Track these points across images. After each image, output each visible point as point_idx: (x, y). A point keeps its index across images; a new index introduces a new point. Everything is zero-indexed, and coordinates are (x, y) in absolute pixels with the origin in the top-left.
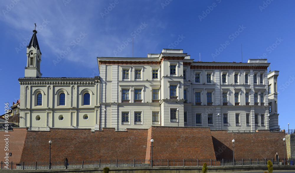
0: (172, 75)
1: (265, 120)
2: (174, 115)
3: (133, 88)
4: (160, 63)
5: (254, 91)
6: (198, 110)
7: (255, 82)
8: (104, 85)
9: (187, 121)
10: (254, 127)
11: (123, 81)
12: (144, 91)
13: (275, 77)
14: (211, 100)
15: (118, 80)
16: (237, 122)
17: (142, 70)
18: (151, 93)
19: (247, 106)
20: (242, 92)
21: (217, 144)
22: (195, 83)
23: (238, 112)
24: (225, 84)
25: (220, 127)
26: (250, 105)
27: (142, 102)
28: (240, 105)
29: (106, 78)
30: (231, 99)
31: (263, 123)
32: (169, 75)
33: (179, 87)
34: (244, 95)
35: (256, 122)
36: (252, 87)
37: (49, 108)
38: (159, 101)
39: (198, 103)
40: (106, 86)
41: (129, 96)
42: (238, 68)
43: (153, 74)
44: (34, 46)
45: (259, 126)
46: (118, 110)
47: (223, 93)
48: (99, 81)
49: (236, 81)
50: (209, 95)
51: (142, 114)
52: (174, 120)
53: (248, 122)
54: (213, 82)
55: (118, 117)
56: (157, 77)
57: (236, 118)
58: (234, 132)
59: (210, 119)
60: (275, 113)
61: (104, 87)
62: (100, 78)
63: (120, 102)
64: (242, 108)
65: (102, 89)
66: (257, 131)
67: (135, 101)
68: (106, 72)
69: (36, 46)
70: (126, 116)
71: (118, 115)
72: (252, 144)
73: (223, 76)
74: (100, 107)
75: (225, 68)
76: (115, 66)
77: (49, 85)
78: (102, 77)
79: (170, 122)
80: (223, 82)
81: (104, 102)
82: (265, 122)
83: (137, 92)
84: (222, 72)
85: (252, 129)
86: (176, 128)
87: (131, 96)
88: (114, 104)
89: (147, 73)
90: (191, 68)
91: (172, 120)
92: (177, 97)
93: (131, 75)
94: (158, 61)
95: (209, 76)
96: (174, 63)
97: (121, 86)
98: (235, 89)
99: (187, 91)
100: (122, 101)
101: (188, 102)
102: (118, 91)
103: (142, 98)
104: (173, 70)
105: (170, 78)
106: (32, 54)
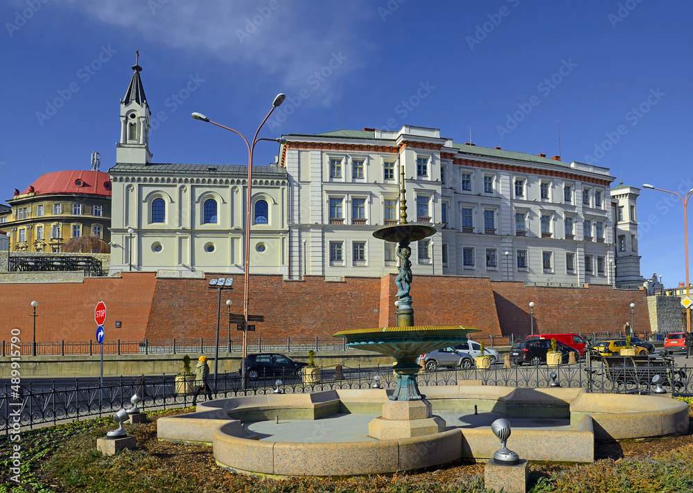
0: (420, 178)
1: (605, 267)
2: (424, 250)
3: (350, 195)
4: (398, 149)
5: (583, 217)
6: (468, 241)
7: (586, 202)
8: (296, 189)
9: (446, 262)
10: (584, 277)
11: (331, 182)
12: (370, 202)
13: (633, 197)
14: (493, 224)
15: (322, 180)
16: (547, 266)
17: (365, 162)
18: (382, 207)
19: (569, 240)
20: (557, 217)
21: (503, 306)
22: (462, 191)
23: (547, 249)
24: (521, 198)
25: (510, 274)
26: (575, 239)
27: (367, 223)
28: (552, 237)
29: (299, 177)
30: (533, 226)
31: (601, 271)
32: (415, 178)
33: (434, 201)
34: (562, 223)
35: (588, 268)
36: (579, 211)
37: (184, 229)
38: (396, 222)
39: (468, 229)
40: (299, 191)
41: (341, 210)
42: (549, 173)
43: (386, 171)
44: (138, 101)
45: (594, 276)
46: (323, 237)
47: (517, 214)
48: (286, 181)
49: (544, 195)
50: (489, 215)
51: (366, 247)
52: (424, 260)
53: (570, 268)
54: (497, 193)
55: (323, 251)
56: (392, 177)
57: (544, 260)
58: (537, 285)
59: (490, 258)
60: (633, 254)
61: (296, 194)
62: (288, 177)
63: (326, 222)
64: (557, 243)
65: (293, 196)
66: (586, 286)
67: (353, 221)
68: (299, 163)
69: (143, 102)
70: (337, 249)
71: (323, 247)
72: (576, 307)
73: (516, 183)
74: (289, 231)
75: (521, 170)
76: (316, 153)
77: (181, 184)
78: (291, 174)
79: (417, 263)
80: (517, 194)
81: (296, 222)
82: (605, 270)
83: (357, 203)
84: (515, 177)
85: (579, 280)
86: (430, 278)
87: (345, 210)
88: (315, 226)
89: (373, 167)
90: (454, 163)
91: (421, 260)
92: (429, 219)
93: (346, 170)
94: (394, 146)
95: (488, 181)
96: (424, 156)
97: (327, 192)
98: (542, 210)
99: (447, 206)
100: (331, 221)
101: (449, 226)
102: (322, 201)
103: (367, 216)
104: (422, 168)
105: (418, 182)
106: (133, 116)
